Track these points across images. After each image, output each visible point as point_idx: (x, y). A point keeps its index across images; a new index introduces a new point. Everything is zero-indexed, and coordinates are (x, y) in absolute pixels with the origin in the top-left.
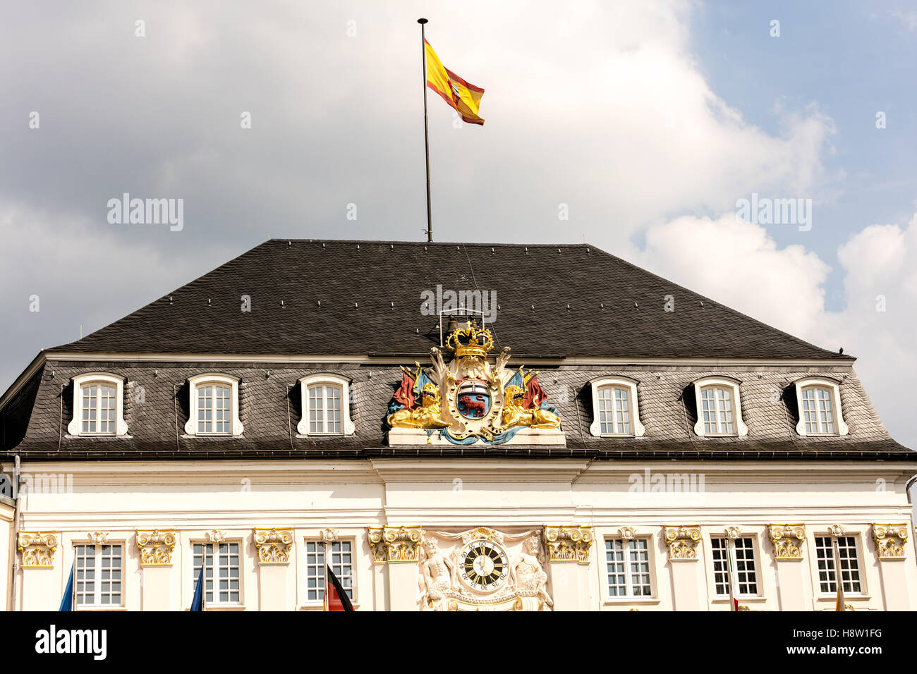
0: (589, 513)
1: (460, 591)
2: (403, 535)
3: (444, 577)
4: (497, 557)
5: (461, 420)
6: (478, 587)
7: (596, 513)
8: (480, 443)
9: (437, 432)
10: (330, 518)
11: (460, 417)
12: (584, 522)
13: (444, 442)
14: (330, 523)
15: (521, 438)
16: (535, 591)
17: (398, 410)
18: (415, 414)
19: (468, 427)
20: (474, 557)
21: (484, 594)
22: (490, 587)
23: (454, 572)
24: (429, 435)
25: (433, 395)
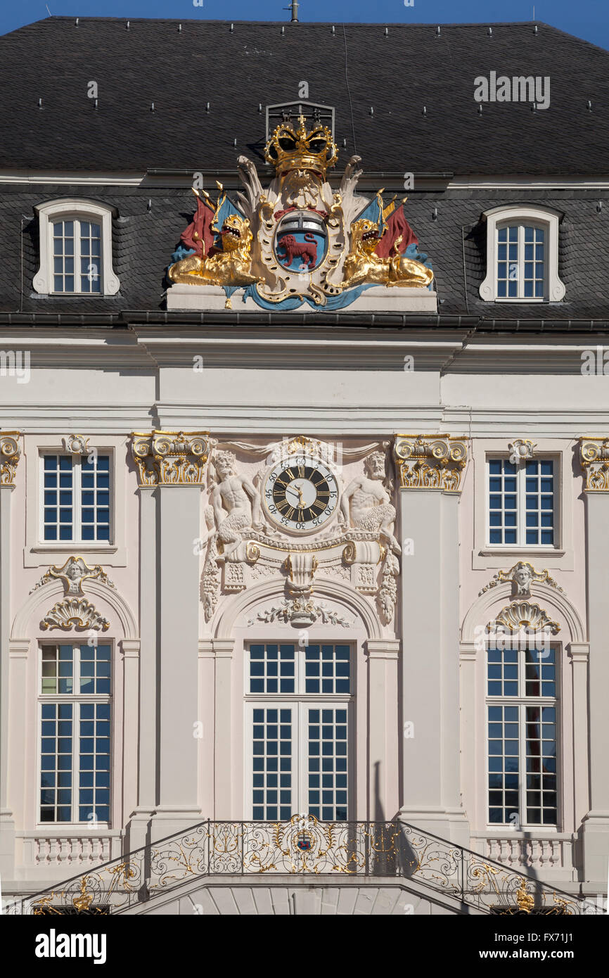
0: (467, 418)
1: (264, 530)
2: (182, 445)
3: (243, 509)
4: (321, 482)
5: (280, 273)
6: (292, 525)
7: (475, 418)
8: (306, 308)
9: (241, 291)
10: (76, 418)
11: (279, 268)
12: (455, 431)
13: (251, 306)
14: (77, 427)
15: (371, 301)
16: (376, 532)
17: (185, 257)
18: (209, 265)
19: (289, 285)
20: (289, 480)
21: (301, 535)
22: (309, 525)
23: (258, 501)
24: (228, 295)
25: (237, 233)
